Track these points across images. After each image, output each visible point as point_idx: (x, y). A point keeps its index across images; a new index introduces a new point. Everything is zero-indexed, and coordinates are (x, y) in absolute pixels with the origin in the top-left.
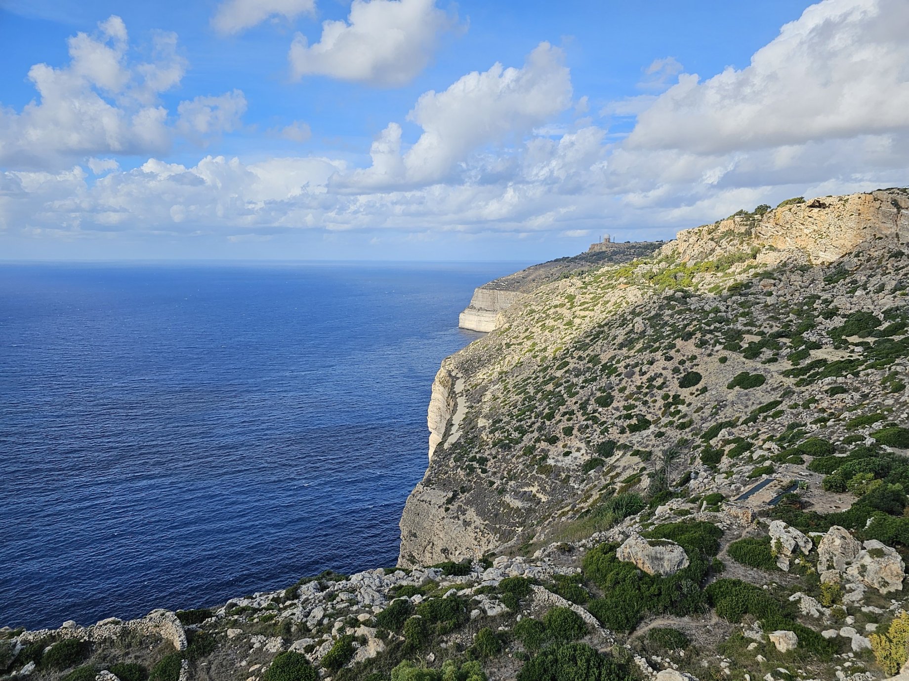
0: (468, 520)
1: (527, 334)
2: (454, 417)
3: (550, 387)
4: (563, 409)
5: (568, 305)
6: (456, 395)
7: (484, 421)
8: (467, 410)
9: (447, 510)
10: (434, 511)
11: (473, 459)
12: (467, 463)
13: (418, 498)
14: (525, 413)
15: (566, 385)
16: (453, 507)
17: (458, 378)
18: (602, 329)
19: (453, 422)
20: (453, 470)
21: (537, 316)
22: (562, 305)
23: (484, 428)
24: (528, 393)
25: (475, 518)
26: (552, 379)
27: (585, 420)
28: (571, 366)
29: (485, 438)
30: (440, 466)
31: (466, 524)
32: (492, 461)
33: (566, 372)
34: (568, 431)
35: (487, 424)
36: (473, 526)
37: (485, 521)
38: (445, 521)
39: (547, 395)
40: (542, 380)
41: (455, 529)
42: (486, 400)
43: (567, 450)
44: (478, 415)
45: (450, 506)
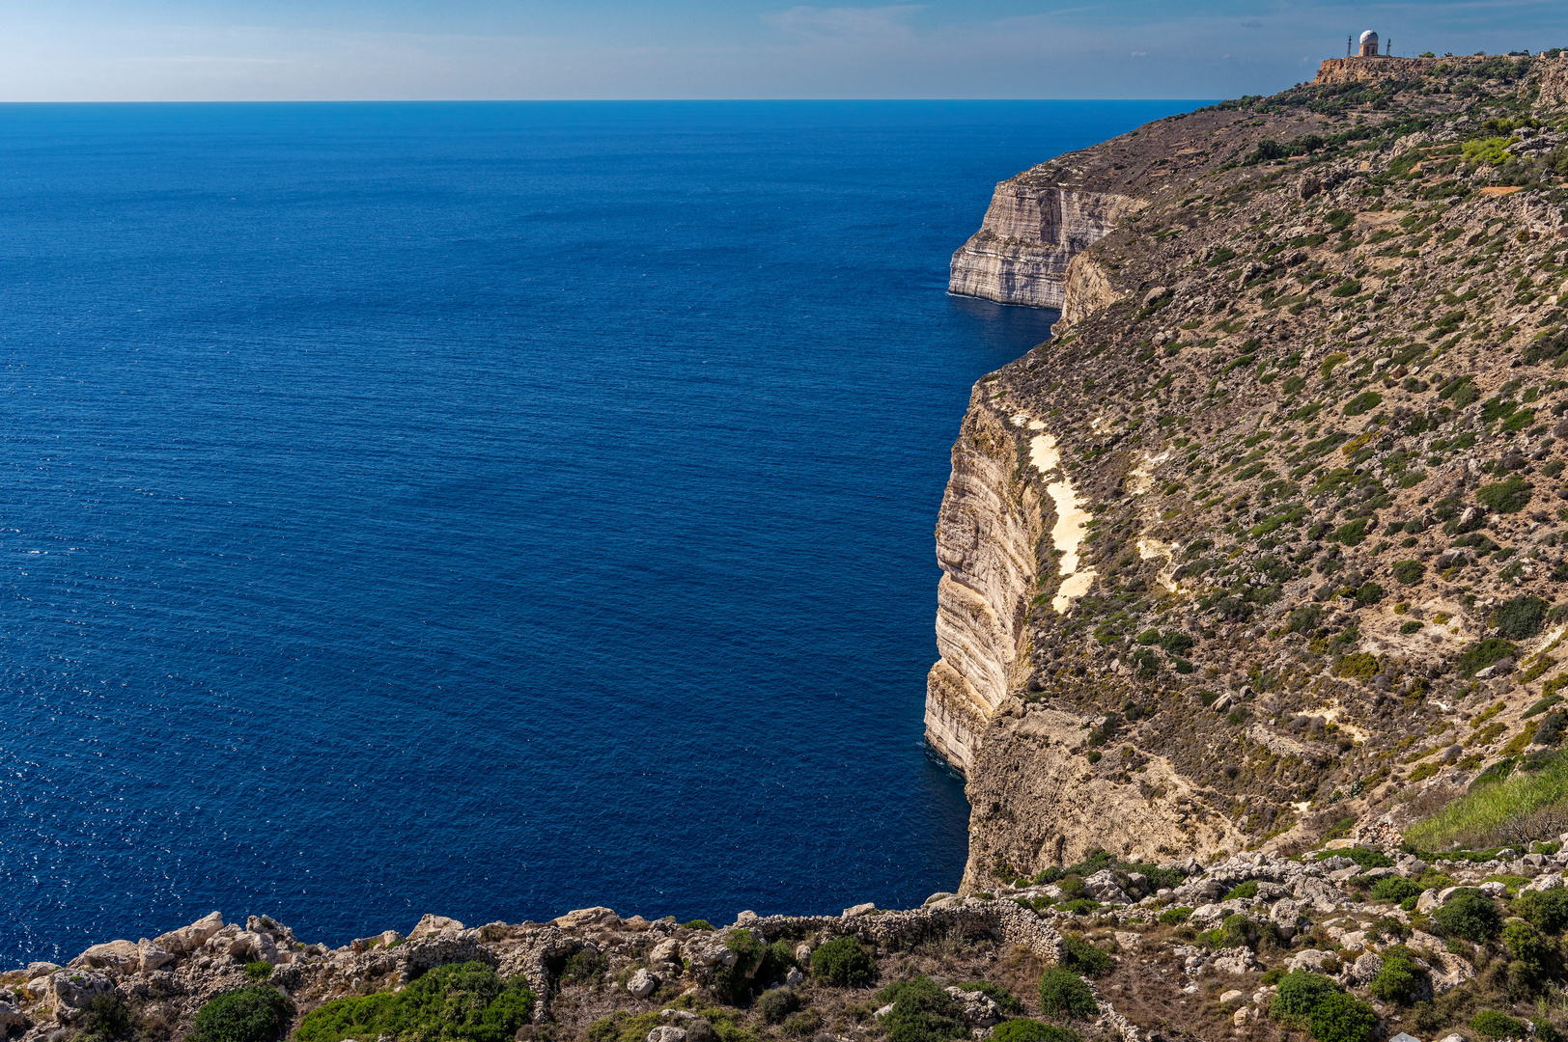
0: (1155, 782)
1: (1223, 315)
2: (1055, 533)
3: (1337, 460)
4: (1385, 516)
5: (1335, 238)
6: (1041, 476)
7: (1156, 543)
8: (1089, 517)
9: (1095, 759)
10: (1058, 760)
11: (1151, 639)
12: (1134, 648)
13: (1013, 728)
14: (1279, 526)
15: (1386, 454)
16: (1112, 752)
17: (1035, 433)
18: (1458, 308)
19: (1058, 546)
20: (1099, 665)
21: (1247, 269)
22: (1319, 240)
23: (1161, 561)
24: (1273, 474)
25: (1175, 779)
26: (1336, 438)
27: (1459, 544)
28: (1389, 406)
29: (1173, 587)
30: (1057, 655)
31: (1150, 792)
32: (1204, 643)
33: (1376, 420)
34: (1411, 574)
35: (1168, 553)
36: (1171, 797)
37: (1204, 786)
38: (1093, 784)
39: (1330, 483)
40: (1305, 442)
41: (1125, 802)
42: (1140, 491)
43: (1409, 618)
44: (1130, 528)
45: (1100, 749)
